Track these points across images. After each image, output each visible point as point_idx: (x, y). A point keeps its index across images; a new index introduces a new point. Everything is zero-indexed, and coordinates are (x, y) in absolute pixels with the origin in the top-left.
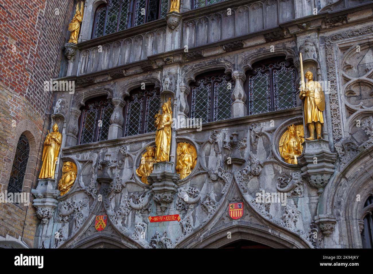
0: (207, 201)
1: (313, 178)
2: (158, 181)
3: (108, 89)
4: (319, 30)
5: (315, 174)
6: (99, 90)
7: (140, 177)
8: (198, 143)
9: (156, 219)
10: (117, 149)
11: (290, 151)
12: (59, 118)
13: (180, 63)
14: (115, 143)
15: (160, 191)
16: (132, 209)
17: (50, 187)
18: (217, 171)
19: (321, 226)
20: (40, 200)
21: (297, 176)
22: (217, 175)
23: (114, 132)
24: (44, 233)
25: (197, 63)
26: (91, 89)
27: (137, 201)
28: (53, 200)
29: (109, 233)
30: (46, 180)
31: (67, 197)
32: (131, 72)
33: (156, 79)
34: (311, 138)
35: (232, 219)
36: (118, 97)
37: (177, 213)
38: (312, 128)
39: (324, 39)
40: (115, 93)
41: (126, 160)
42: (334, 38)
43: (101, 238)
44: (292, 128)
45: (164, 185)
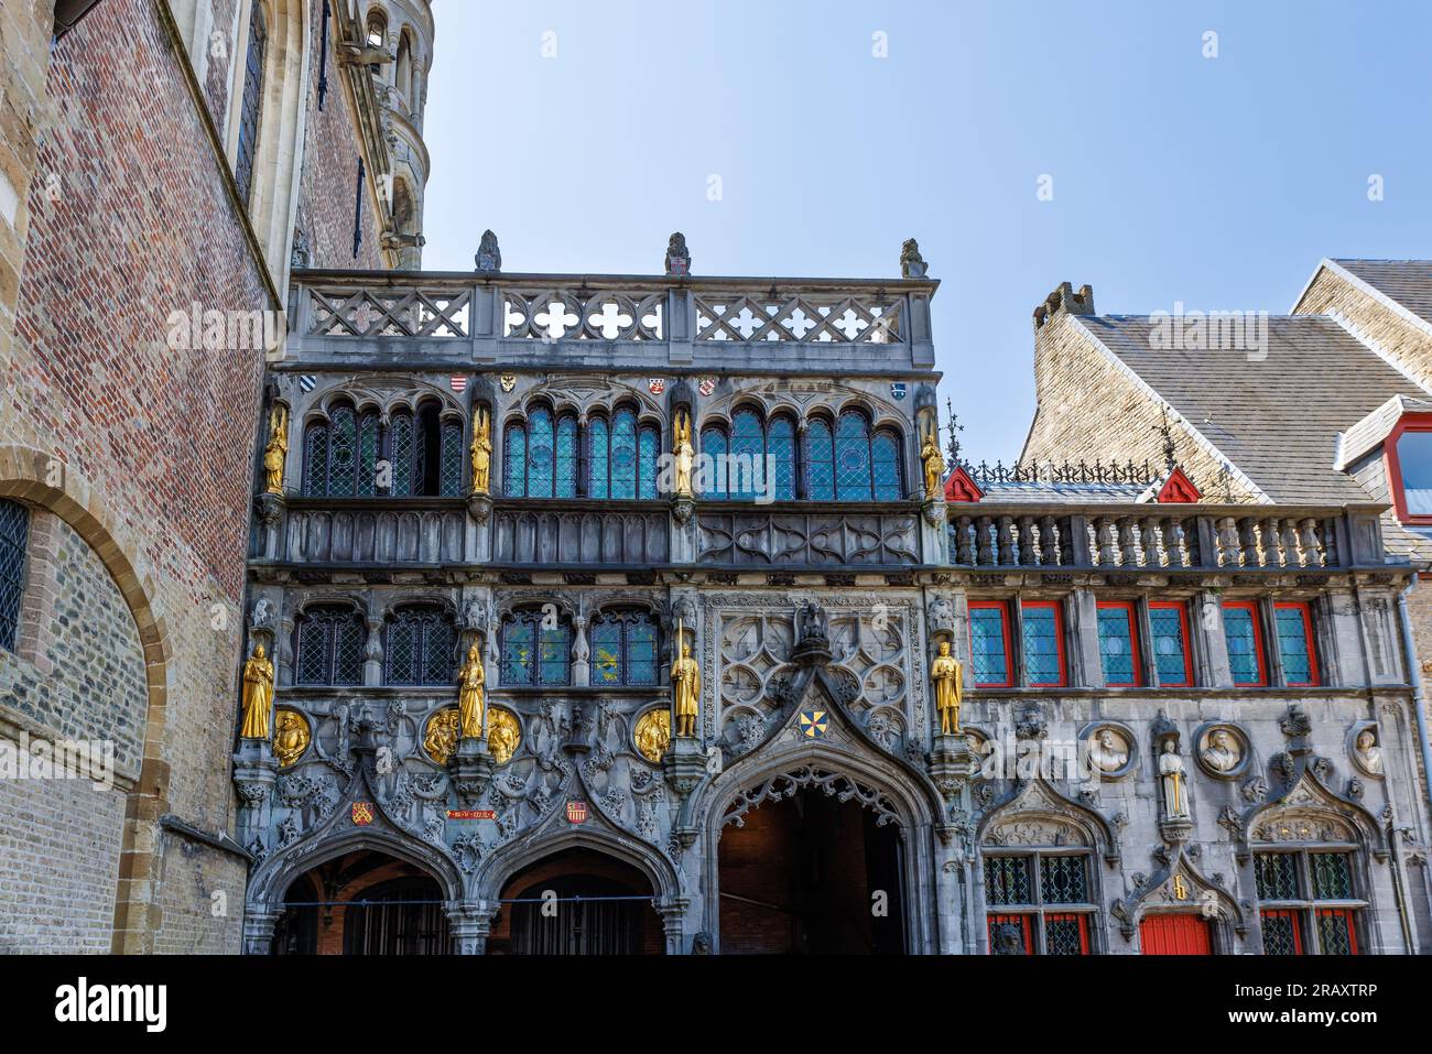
0: (538, 797)
1: (680, 782)
2: (467, 763)
3: (357, 598)
4: (699, 585)
5: (683, 778)
6: (337, 595)
7: (430, 754)
8: (523, 715)
9: (457, 814)
10: (382, 703)
11: (651, 743)
12: (266, 633)
13: (493, 585)
14: (376, 694)
15: (470, 779)
16: (417, 796)
17: (265, 752)
18: (552, 759)
19: (683, 838)
20: (248, 772)
21: (658, 776)
22: (552, 764)
23: (373, 675)
24: (254, 822)
25: (520, 588)
26: (322, 591)
27: (427, 788)
28: (271, 773)
29: (379, 829)
30: (257, 743)
31: (294, 768)
32: (405, 578)
33: (449, 600)
34: (682, 733)
35: (569, 822)
36: (376, 617)
37: (491, 808)
38: (684, 720)
39: (703, 599)
40: (371, 609)
41: (402, 723)
42: (718, 601)
43: (364, 834)
44: (655, 714)
45: (478, 771)
